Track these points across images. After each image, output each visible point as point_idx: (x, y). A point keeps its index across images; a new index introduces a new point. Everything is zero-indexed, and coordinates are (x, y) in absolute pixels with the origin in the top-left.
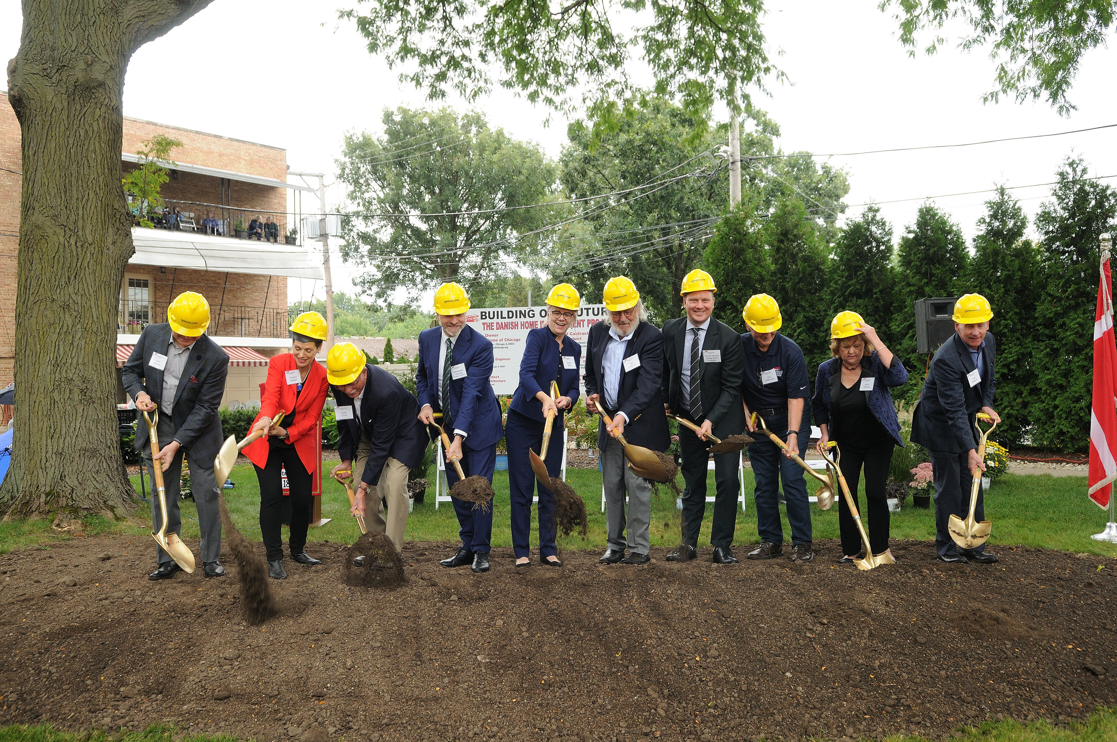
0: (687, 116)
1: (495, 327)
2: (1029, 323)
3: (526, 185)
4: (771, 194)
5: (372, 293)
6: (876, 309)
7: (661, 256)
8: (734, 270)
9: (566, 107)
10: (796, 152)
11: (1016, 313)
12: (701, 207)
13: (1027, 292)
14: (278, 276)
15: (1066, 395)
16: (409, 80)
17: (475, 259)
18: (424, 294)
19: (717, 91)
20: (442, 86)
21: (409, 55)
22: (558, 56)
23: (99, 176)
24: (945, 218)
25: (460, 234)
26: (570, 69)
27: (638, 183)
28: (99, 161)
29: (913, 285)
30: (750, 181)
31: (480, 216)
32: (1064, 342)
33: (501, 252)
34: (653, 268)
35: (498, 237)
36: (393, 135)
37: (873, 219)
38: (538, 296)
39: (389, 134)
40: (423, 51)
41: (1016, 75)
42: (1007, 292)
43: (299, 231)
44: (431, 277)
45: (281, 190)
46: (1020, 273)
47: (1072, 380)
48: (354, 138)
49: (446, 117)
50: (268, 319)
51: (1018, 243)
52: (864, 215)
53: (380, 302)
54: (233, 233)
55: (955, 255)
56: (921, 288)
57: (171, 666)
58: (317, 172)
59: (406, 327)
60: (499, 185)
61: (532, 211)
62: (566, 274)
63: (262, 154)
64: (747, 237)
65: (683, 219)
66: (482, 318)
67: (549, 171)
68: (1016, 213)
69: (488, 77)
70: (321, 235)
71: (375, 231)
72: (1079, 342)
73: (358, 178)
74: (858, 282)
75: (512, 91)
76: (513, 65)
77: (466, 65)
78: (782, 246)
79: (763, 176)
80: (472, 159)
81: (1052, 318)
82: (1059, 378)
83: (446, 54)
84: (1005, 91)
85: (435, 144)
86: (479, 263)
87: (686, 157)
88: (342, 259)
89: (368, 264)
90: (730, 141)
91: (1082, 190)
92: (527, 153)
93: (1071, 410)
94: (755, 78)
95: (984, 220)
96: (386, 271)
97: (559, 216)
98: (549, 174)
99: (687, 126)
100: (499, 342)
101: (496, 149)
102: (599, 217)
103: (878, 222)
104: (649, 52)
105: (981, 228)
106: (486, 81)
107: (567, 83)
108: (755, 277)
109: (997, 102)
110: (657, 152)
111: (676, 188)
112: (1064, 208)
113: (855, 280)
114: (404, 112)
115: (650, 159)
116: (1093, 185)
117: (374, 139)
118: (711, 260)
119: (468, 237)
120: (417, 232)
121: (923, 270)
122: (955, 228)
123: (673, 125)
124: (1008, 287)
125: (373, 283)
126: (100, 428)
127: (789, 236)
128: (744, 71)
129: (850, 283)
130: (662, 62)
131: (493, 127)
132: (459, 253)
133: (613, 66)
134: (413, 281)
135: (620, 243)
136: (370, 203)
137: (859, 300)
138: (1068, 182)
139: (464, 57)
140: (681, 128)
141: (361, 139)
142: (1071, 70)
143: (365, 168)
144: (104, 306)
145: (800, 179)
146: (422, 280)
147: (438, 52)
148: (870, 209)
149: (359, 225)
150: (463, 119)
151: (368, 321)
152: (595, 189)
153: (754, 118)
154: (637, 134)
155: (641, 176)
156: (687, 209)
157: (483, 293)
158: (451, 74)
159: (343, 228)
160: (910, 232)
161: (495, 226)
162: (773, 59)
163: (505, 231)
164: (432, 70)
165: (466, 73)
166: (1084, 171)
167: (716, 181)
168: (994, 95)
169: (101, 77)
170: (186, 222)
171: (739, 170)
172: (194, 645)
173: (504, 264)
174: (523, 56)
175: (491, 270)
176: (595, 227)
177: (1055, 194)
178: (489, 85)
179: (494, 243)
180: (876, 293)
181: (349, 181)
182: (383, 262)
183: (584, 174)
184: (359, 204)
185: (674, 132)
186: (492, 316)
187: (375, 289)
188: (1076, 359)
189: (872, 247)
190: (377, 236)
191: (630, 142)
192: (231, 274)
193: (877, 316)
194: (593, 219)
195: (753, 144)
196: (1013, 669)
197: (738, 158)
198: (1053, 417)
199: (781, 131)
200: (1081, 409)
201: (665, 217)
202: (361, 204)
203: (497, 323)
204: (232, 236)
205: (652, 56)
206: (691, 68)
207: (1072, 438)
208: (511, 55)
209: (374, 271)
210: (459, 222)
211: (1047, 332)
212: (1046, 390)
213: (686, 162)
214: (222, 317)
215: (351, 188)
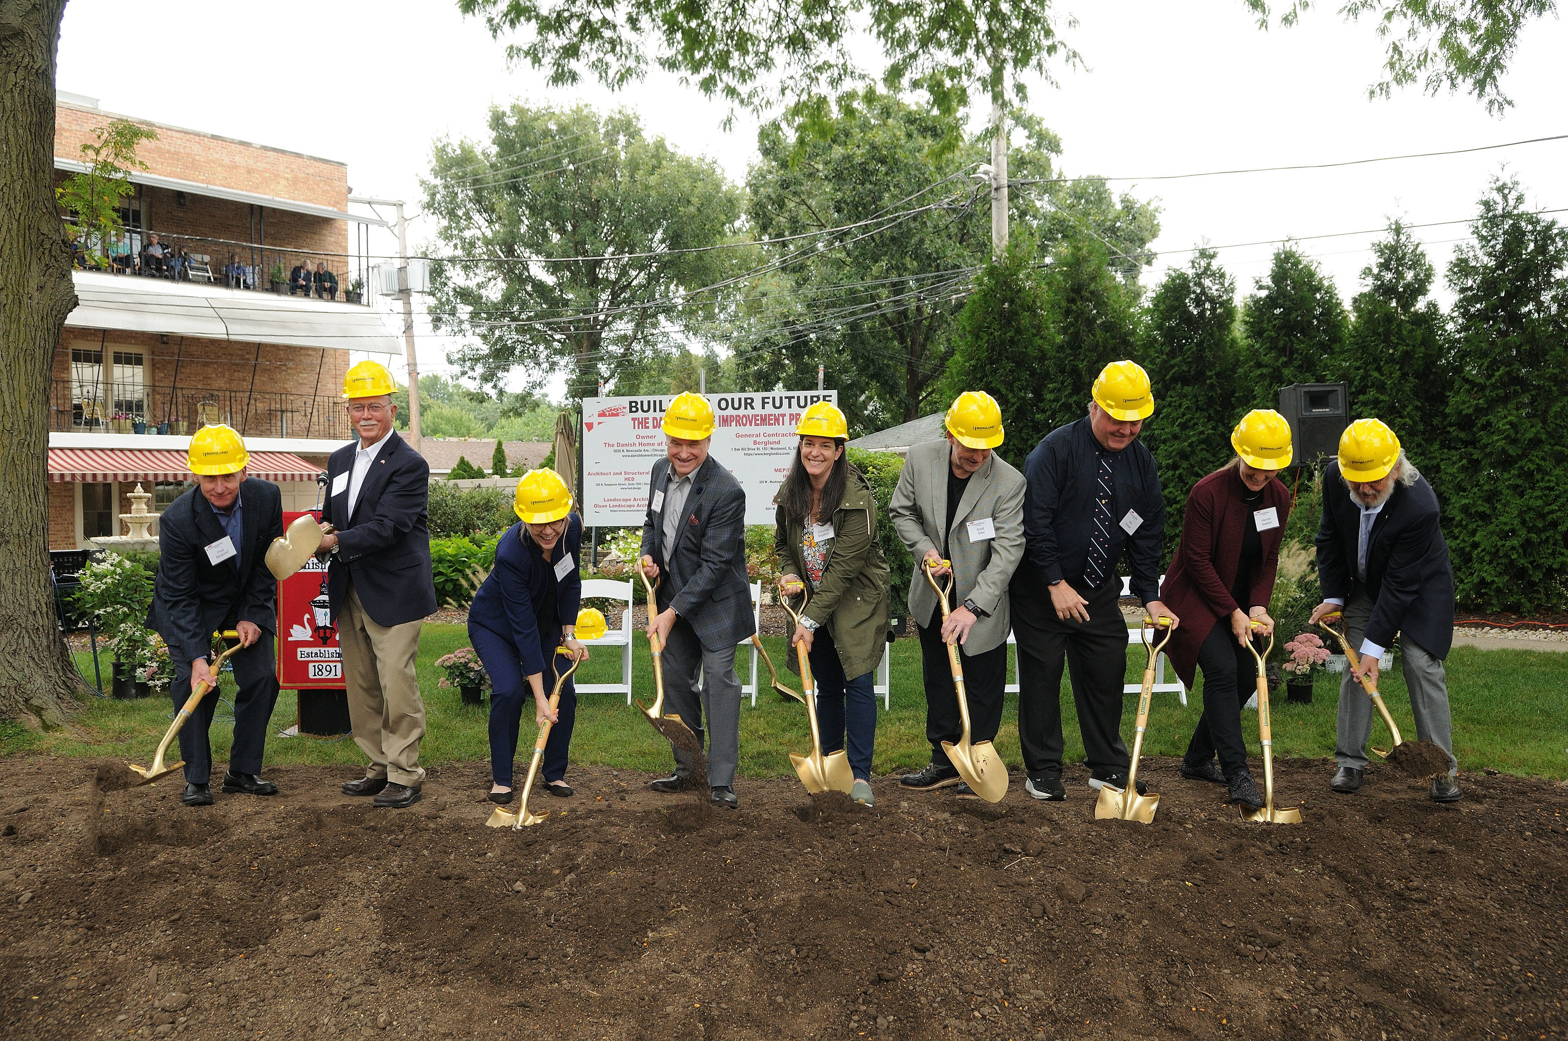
0: (930, 123)
1: (650, 425)
2: (1435, 422)
3: (697, 220)
4: (1049, 236)
5: (475, 374)
6: (1210, 401)
7: (890, 323)
8: (1003, 343)
9: (756, 101)
10: (1084, 177)
11: (1417, 408)
12: (949, 253)
13: (1432, 377)
14: (335, 350)
15: (1491, 527)
16: (522, 55)
17: (624, 327)
18: (551, 377)
19: (979, 79)
20: (573, 64)
21: (522, 19)
22: (745, 26)
23: (13, 181)
24: (1313, 268)
25: (603, 290)
26: (763, 44)
27: (859, 219)
28: (14, 157)
29: (1266, 366)
30: (1020, 217)
31: (632, 265)
32: (1488, 450)
33: (661, 318)
34: (880, 341)
35: (657, 296)
36: (505, 146)
37: (1207, 268)
38: (715, 381)
39: (499, 145)
40: (544, 12)
41: (1416, 58)
42: (1404, 376)
43: (365, 284)
44: (561, 353)
45: (338, 224)
46: (1423, 349)
47: (1499, 506)
48: (449, 150)
49: (581, 119)
50: (321, 411)
51: (1421, 305)
52: (1193, 262)
53: (488, 388)
54: (268, 286)
55: (1327, 322)
56: (1278, 370)
57: (64, 1026)
58: (394, 199)
59: (527, 424)
60: (658, 220)
61: (707, 258)
62: (755, 349)
63: (311, 171)
64: (1021, 295)
65: (922, 270)
66: (631, 411)
67: (730, 201)
68: (1417, 261)
69: (640, 52)
70: (401, 291)
71: (480, 286)
72: (1510, 451)
73: (453, 209)
74: (1184, 360)
75: (676, 75)
76: (679, 35)
77: (607, 33)
78: (1074, 307)
79: (1037, 210)
80: (620, 182)
81: (1471, 415)
82: (1480, 502)
83: (579, 17)
84: (1399, 82)
85: (566, 161)
86: (630, 333)
87: (927, 181)
88: (431, 326)
89: (469, 333)
90: (993, 157)
91: (1516, 227)
92: (699, 174)
93: (1498, 550)
94: (1034, 61)
95: (1370, 270)
96: (496, 343)
97: (746, 267)
98: (730, 205)
99: (928, 137)
100: (656, 447)
101: (654, 168)
102: (802, 267)
103: (1214, 274)
104: (878, 19)
105: (1366, 282)
106: (638, 59)
107: (758, 65)
108: (1032, 352)
109: (1388, 98)
110: (887, 174)
111: (913, 225)
112: (1490, 255)
113: (1179, 359)
114: (520, 111)
115: (876, 184)
116: (1533, 220)
117: (478, 151)
118: (968, 329)
119: (614, 295)
120: (540, 287)
121: (1281, 343)
122: (1326, 283)
123: (909, 136)
124: (1406, 369)
125: (476, 360)
126: (18, 583)
127: (1083, 293)
128: (1018, 50)
129: (1172, 362)
130: (897, 35)
131: (649, 136)
132: (602, 317)
133: (827, 40)
134: (535, 357)
135: (834, 305)
136: (472, 245)
137: (1186, 388)
138: (1495, 216)
139: (605, 22)
140: (920, 140)
141: (458, 152)
142: (1507, 46)
143: (464, 194)
144: (24, 389)
145: (1089, 214)
146: (548, 357)
147: (566, 14)
148: (1203, 254)
149: (457, 277)
150: (606, 124)
151: (472, 416)
152: (796, 227)
153: (1025, 127)
154: (858, 147)
155: (864, 208)
156: (929, 256)
157: (635, 376)
158: (585, 47)
159: (433, 280)
160: (1261, 288)
161: (653, 279)
162: (1060, 32)
163: (667, 288)
164: (556, 41)
165: (608, 47)
166: (1520, 199)
167: (971, 216)
168: (1384, 88)
169: (16, 22)
170: (198, 269)
171: (1006, 200)
172: (112, 981)
173: (665, 334)
174: (693, 24)
175: (647, 342)
176: (797, 283)
177: (1476, 232)
178: (642, 66)
179: (651, 304)
180: (1210, 378)
181: (441, 213)
182: (492, 330)
183: (781, 204)
184: (455, 246)
185: (910, 145)
186: (646, 408)
187: (480, 369)
188: (1506, 476)
189: (1204, 310)
190: (483, 292)
191: (848, 158)
192: (266, 345)
193: (1211, 412)
194: (794, 270)
195: (1024, 163)
196: (1535, 1014)
197: (1004, 181)
198: (1470, 560)
199: (1063, 146)
200: (1513, 548)
201: (897, 268)
202: (459, 246)
203: (654, 419)
204: (267, 290)
205: (883, 26)
206: (940, 45)
207: (1499, 590)
208: (676, 22)
209: (478, 342)
210: (601, 273)
211: (1462, 435)
212: (1461, 520)
213: (927, 188)
214: (252, 408)
215: (445, 223)
